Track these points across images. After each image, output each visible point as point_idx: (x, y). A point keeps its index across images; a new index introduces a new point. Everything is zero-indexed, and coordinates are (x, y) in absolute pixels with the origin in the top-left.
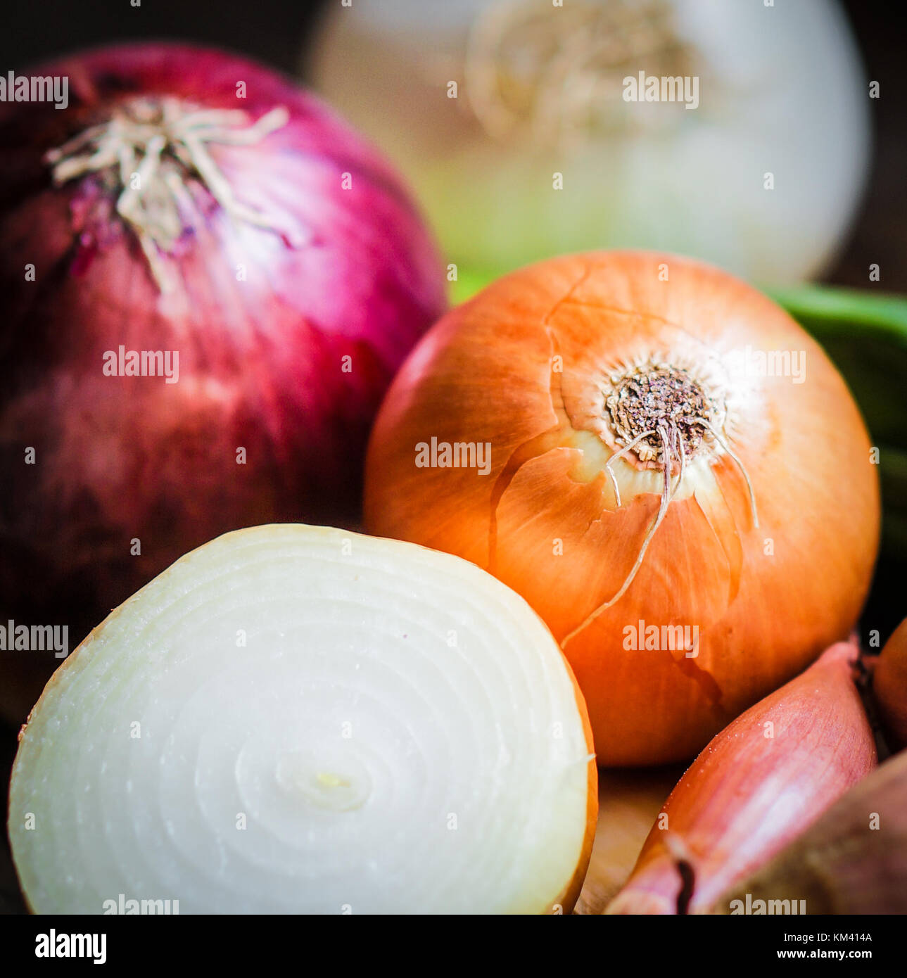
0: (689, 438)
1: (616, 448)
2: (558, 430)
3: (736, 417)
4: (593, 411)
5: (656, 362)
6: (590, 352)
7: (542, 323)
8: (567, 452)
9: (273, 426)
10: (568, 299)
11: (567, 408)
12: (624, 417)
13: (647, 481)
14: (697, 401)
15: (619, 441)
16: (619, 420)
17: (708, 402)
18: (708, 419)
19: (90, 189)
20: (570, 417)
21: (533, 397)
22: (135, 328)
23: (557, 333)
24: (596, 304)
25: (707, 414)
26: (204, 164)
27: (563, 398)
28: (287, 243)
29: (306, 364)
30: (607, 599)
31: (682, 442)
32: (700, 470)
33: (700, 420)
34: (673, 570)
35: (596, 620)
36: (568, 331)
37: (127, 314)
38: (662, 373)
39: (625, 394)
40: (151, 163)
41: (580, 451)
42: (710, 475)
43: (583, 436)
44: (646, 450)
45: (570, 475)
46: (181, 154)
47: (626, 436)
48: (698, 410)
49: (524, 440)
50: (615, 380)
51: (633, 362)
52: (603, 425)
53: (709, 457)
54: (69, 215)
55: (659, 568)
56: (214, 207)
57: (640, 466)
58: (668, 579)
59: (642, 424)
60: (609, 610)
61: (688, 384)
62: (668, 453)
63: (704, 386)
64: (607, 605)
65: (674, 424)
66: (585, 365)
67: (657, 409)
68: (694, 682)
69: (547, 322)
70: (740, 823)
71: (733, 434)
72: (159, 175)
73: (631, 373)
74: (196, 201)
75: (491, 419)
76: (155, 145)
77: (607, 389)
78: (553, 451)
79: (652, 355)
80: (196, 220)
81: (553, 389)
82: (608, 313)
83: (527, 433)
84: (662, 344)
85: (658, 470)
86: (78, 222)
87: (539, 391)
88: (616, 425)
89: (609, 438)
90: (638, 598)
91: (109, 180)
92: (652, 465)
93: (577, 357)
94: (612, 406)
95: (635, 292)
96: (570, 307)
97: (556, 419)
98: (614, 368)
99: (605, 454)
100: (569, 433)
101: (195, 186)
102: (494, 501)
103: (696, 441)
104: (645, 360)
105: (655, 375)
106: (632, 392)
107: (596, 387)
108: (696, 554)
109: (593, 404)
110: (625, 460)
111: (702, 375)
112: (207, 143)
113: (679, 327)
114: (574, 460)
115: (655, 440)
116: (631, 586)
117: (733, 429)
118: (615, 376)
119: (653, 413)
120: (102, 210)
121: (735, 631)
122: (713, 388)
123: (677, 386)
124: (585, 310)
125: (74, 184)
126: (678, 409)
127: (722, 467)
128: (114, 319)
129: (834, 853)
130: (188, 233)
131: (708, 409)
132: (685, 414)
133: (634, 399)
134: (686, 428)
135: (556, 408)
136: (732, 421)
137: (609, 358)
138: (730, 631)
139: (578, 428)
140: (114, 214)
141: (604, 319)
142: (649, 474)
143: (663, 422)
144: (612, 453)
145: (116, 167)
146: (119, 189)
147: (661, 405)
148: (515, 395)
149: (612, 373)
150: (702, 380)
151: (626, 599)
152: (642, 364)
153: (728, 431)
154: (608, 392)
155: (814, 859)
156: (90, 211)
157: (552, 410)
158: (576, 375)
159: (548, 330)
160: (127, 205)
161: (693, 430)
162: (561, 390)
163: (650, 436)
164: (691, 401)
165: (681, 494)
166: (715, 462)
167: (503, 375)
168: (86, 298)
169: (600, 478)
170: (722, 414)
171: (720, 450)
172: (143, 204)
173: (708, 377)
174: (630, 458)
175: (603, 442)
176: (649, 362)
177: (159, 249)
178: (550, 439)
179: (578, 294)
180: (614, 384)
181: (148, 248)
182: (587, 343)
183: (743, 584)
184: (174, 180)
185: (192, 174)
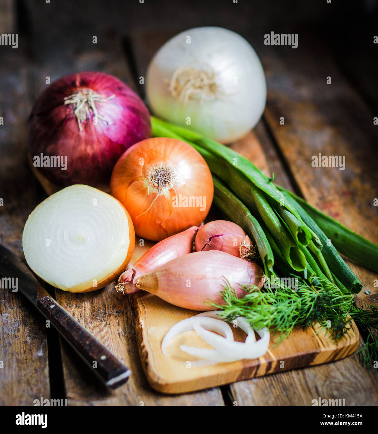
0: (165, 184)
1: (151, 183)
2: (142, 177)
3: (176, 181)
4: (148, 175)
5: (163, 167)
6: (152, 162)
7: (145, 153)
8: (142, 181)
9: (100, 159)
10: (152, 150)
11: (144, 172)
12: (153, 177)
13: (155, 190)
14: (169, 176)
15: (152, 181)
16: (153, 178)
17: (171, 177)
18: (169, 180)
19: (71, 106)
20: (144, 175)
21: (139, 169)
22: (74, 136)
23: (147, 157)
24: (156, 152)
25: (170, 179)
26: (93, 106)
27: (144, 170)
28: (108, 123)
29: (108, 148)
30: (145, 211)
31: (163, 184)
32: (166, 190)
33: (168, 181)
34: (158, 208)
35: (143, 215)
36: (149, 156)
37: (73, 133)
38: (163, 169)
39: (155, 172)
40: (83, 104)
41: (144, 182)
42: (168, 191)
43: (146, 179)
44: (156, 185)
45: (141, 186)
46: (89, 103)
47: (153, 181)
48: (168, 178)
49: (135, 177)
50: (154, 169)
51: (159, 166)
52: (149, 178)
53: (169, 188)
54: (66, 111)
55: (155, 207)
56: (94, 115)
57: (154, 187)
58: (157, 210)
59: (157, 179)
60: (145, 213)
61: (168, 172)
62: (160, 186)
63: (171, 174)
64: (145, 212)
65: (162, 180)
66: (150, 164)
67: (160, 177)
68: (162, 229)
69: (146, 154)
70: (151, 262)
71: (175, 184)
72: (84, 106)
73: (157, 168)
74: (90, 113)
75: (130, 171)
76: (85, 100)
77: (152, 170)
78: (139, 181)
79: (163, 165)
80: (90, 117)
81: (143, 168)
82: (158, 154)
83: (136, 176)
84: (166, 163)
85: (158, 189)
86: (67, 113)
87: (140, 168)
88: (152, 178)
89: (150, 180)
90: (151, 212)
91: (75, 106)
92: (157, 188)
93: (149, 162)
94: (152, 174)
95: (165, 151)
96: (151, 151)
97: (141, 174)
98: (155, 166)
99: (149, 184)
100: (143, 178)
101: (91, 110)
102: (128, 188)
103: (166, 185)
104: (162, 166)
105: (162, 170)
106: (157, 172)
107: (150, 170)
108: (163, 206)
109: (149, 173)
110: (152, 186)
111: (172, 171)
112: (95, 101)
113: (171, 160)
114: (143, 183)
115: (158, 183)
116: (150, 210)
117: (175, 183)
118: (155, 168)
119: (159, 177)
120: (72, 112)
121: (170, 221)
122: (173, 174)
123: (166, 173)
124: (154, 153)
125: (68, 105)
126: (164, 177)
127: (171, 190)
128: (71, 134)
129: (161, 273)
130: (87, 119)
131: (171, 178)
132: (166, 179)
133: (156, 174)
134: (165, 182)
135: (142, 172)
136: (175, 181)
137: (155, 164)
138: (169, 221)
139: (145, 177)
140: (74, 113)
141: (157, 155)
142: (156, 189)
143: (161, 180)
144: (150, 184)
145: (76, 103)
146: (76, 108)
147: (161, 176)
148: (136, 168)
149: (154, 167)
150: (172, 172)
151: (149, 212)
152: (160, 166)
153: (174, 183)
154: (152, 171)
155: (157, 273)
156: (70, 111)
157: (141, 172)
158: (147, 166)
159: (146, 155)
160: (76, 112)
161: (166, 182)
162: (144, 169)
163: (157, 182)
164: (167, 176)
165: (162, 194)
166: (170, 189)
167: (135, 163)
168: (66, 128)
169: (147, 188)
170: (174, 180)
171: (171, 187)
172: (80, 112)
173: (173, 171)
174: (153, 185)
175: (149, 181)
176: (162, 167)
177: (81, 122)
178: (140, 178)
179: (154, 149)
180: (154, 170)
181: (79, 121)
182: (152, 160)
183: (173, 213)
184: (87, 108)
185: (91, 108)
